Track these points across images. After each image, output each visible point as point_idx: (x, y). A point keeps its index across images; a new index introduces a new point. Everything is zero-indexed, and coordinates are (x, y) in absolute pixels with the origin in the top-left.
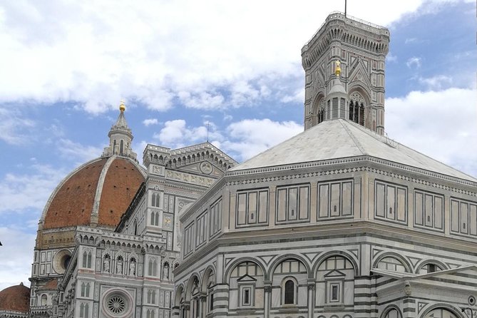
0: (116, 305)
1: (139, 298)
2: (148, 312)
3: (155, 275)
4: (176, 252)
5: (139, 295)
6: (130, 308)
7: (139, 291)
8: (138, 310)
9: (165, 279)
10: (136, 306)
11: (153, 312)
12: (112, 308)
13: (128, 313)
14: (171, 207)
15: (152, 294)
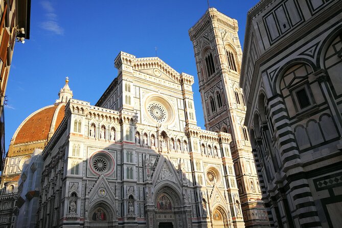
0: (100, 165)
1: (119, 159)
2: (128, 169)
3: (131, 140)
4: (144, 125)
5: (119, 156)
6: (112, 167)
7: (119, 153)
8: (119, 168)
9: (138, 144)
10: (117, 165)
11: (131, 169)
12: (96, 167)
13: (111, 170)
14: (138, 94)
15: (130, 155)
